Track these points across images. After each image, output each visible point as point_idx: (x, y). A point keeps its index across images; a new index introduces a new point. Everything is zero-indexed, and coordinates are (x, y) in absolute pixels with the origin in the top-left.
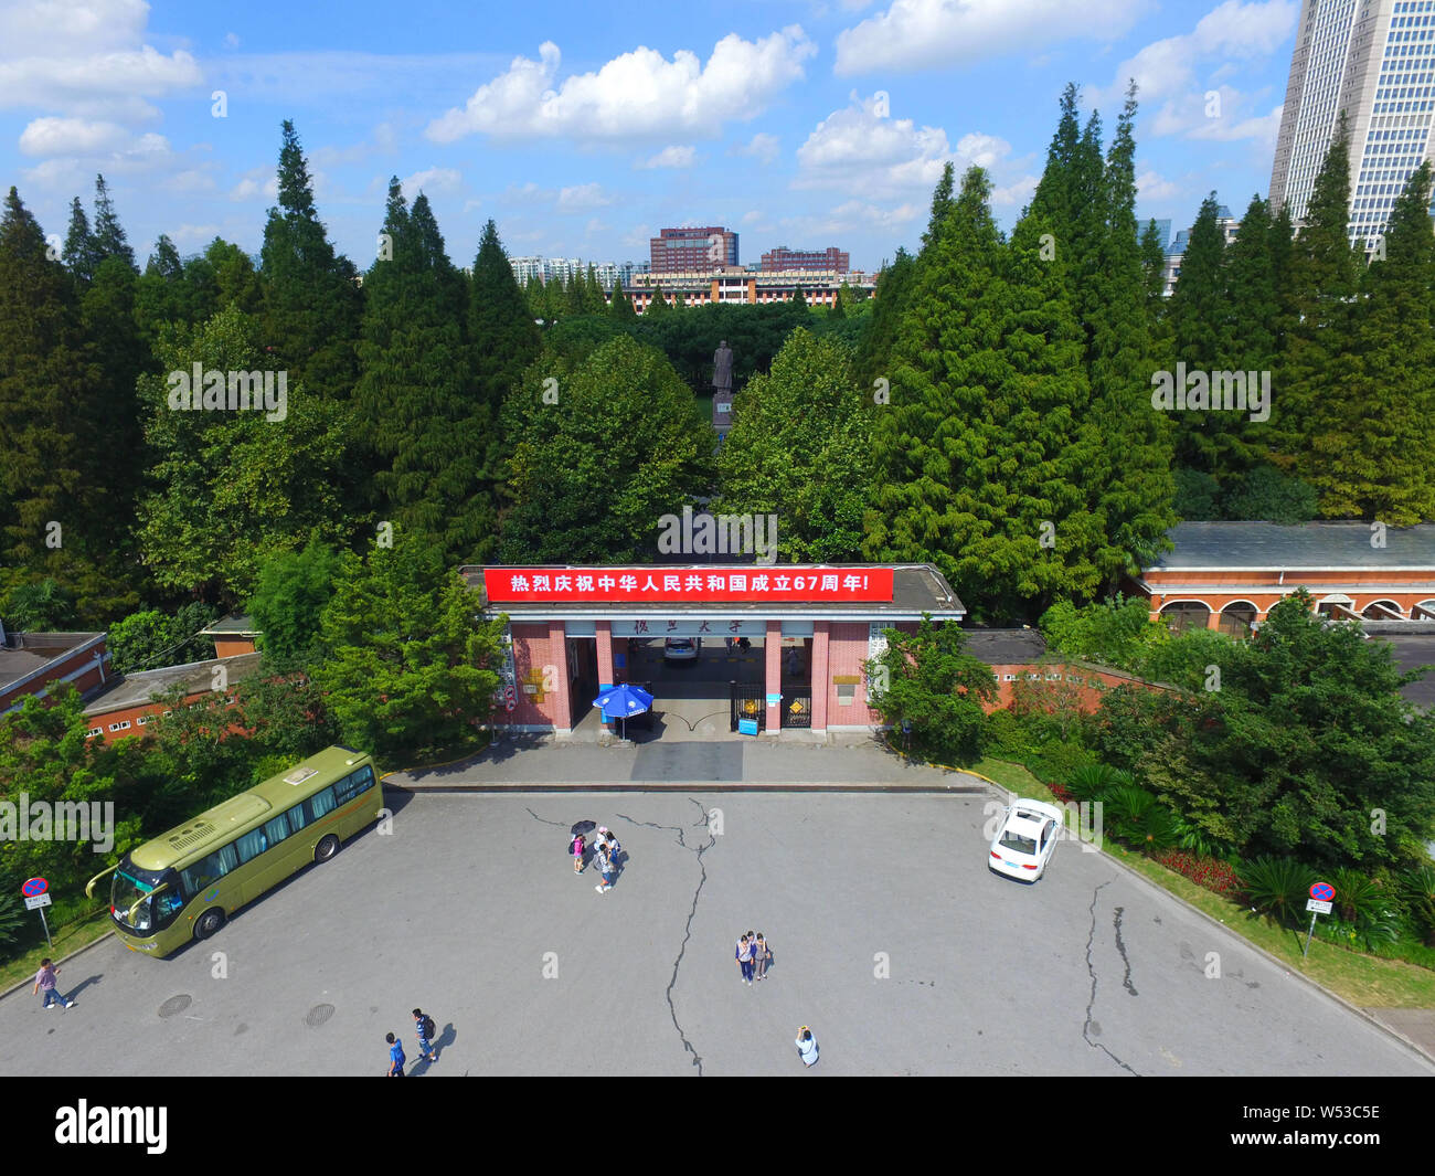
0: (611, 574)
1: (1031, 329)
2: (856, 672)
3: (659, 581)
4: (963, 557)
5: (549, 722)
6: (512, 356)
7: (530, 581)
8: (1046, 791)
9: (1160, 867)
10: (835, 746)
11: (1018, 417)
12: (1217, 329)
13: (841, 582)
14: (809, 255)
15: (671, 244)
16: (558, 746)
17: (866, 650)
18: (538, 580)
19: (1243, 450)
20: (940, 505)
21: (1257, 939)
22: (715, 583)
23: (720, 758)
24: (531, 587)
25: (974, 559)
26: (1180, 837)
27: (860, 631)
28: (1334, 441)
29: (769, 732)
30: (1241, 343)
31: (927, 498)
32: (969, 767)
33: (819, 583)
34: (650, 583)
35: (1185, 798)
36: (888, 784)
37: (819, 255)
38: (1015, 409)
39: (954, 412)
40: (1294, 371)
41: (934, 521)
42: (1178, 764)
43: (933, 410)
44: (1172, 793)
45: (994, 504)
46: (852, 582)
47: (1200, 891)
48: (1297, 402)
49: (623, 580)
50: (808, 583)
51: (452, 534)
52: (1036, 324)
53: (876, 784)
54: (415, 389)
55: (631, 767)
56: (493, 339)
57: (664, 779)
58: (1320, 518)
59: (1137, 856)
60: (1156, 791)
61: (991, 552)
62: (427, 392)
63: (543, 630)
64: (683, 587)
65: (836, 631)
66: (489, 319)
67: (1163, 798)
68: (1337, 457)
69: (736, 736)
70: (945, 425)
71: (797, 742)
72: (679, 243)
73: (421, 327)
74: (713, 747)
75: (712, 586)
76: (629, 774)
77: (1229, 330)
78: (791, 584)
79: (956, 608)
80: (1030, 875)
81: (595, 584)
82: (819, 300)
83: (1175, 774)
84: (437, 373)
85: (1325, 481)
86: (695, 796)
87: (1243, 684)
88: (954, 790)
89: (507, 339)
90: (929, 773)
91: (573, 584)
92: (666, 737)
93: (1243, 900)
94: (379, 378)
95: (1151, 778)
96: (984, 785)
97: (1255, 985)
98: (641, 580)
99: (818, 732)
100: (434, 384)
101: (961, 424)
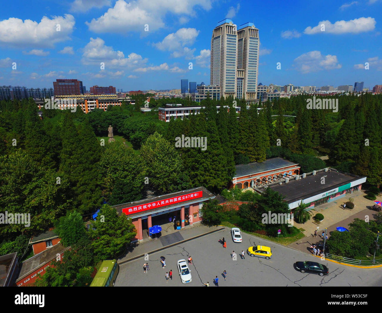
0: (150, 204)
1: (214, 142)
2: (197, 212)
3: (160, 203)
4: (209, 184)
5: (137, 239)
6: (96, 150)
7: (133, 209)
8: (234, 225)
9: (256, 233)
10: (195, 227)
11: (214, 158)
12: (230, 130)
13: (194, 195)
14: (104, 88)
15: (60, 84)
16: (142, 244)
17: (199, 207)
18: (134, 209)
19: (237, 151)
20: (203, 175)
21: (272, 240)
22: (171, 201)
23: (177, 237)
24: (133, 210)
25: (211, 184)
26: (257, 227)
27: (198, 204)
28: (251, 149)
29: (183, 228)
30: (234, 132)
31: (201, 174)
32: (220, 225)
33: (190, 196)
34: (158, 204)
35: (257, 221)
36: (209, 232)
37: (107, 88)
38: (213, 156)
39: (203, 158)
40: (243, 137)
41: (203, 178)
42: (255, 216)
43: (199, 158)
44: (255, 221)
45: (212, 174)
46: (196, 195)
47: (263, 236)
48: (244, 142)
49: (153, 204)
50: (188, 197)
51: (93, 199)
52: (215, 141)
53: (207, 233)
54: (81, 165)
55: (161, 243)
56: (91, 147)
57: (170, 244)
58: (250, 162)
59: (252, 233)
60: (252, 221)
61: (213, 182)
62: (84, 165)
63: (136, 219)
64: (165, 203)
65: (194, 205)
66: (89, 143)
67: (254, 222)
68: (251, 151)
69: (176, 231)
70: (202, 161)
71: (188, 228)
72: (63, 84)
73: (80, 149)
74: (174, 234)
75: (170, 202)
76: (162, 245)
77: (232, 130)
78: (185, 198)
79: (213, 196)
80: (241, 241)
81: (147, 207)
82: (116, 104)
83: (255, 218)
84: (86, 160)
85: (250, 156)
86: (178, 245)
87: (264, 202)
88: (220, 230)
89: (94, 147)
90: (214, 228)
91: (142, 208)
92: (162, 235)
93: (268, 235)
94: (70, 164)
95: (251, 219)
96: (224, 227)
97: (274, 247)
98: (157, 204)
99: (191, 225)
100: (85, 163)
101: (205, 160)
